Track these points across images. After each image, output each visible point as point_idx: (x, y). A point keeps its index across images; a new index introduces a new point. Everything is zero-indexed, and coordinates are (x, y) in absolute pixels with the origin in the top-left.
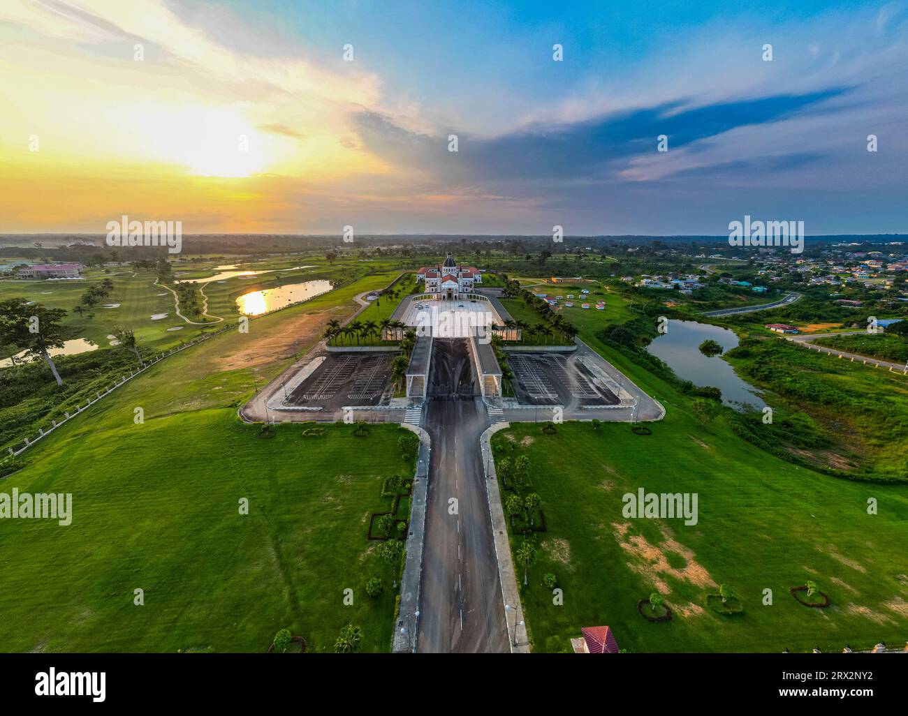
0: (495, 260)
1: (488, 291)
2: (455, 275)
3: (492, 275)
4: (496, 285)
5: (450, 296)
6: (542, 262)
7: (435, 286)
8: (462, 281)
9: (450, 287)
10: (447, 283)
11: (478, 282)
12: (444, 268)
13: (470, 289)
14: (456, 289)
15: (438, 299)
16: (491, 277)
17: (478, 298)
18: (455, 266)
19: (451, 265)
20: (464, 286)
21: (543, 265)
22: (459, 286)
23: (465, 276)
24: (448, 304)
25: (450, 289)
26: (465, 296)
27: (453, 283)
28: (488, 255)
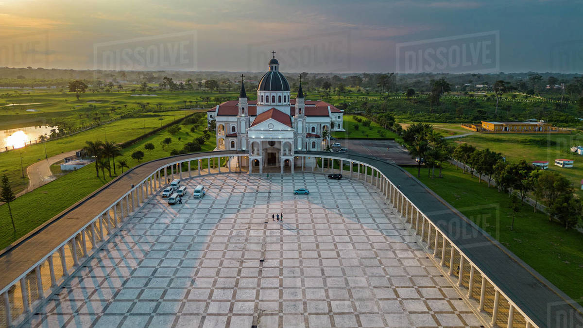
0: (354, 97)
1: (365, 148)
2: (287, 111)
3: (359, 117)
4: (378, 136)
5: (272, 159)
6: (435, 100)
7: (235, 136)
8: (302, 123)
9: (271, 137)
10: (263, 126)
11: (336, 129)
12: (260, 93)
13: (322, 144)
14: (287, 145)
15: (241, 170)
16: (360, 121)
17: (346, 167)
18: (287, 89)
19: (277, 88)
20: (309, 135)
21: (439, 104)
22: (296, 134)
23: (310, 113)
24: (264, 184)
25: (272, 143)
26: (311, 160)
27: (281, 126)
28: (342, 91)
